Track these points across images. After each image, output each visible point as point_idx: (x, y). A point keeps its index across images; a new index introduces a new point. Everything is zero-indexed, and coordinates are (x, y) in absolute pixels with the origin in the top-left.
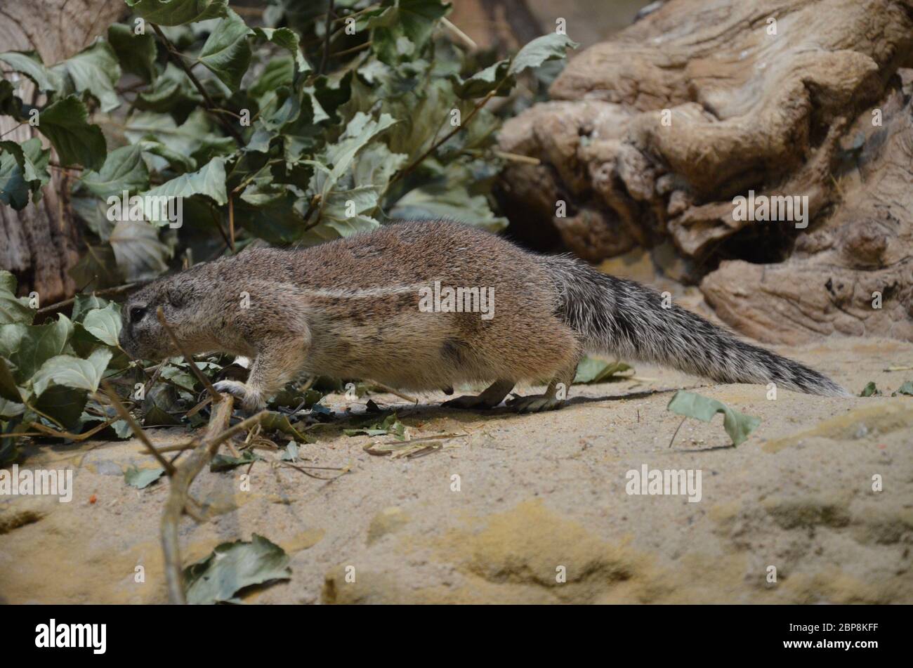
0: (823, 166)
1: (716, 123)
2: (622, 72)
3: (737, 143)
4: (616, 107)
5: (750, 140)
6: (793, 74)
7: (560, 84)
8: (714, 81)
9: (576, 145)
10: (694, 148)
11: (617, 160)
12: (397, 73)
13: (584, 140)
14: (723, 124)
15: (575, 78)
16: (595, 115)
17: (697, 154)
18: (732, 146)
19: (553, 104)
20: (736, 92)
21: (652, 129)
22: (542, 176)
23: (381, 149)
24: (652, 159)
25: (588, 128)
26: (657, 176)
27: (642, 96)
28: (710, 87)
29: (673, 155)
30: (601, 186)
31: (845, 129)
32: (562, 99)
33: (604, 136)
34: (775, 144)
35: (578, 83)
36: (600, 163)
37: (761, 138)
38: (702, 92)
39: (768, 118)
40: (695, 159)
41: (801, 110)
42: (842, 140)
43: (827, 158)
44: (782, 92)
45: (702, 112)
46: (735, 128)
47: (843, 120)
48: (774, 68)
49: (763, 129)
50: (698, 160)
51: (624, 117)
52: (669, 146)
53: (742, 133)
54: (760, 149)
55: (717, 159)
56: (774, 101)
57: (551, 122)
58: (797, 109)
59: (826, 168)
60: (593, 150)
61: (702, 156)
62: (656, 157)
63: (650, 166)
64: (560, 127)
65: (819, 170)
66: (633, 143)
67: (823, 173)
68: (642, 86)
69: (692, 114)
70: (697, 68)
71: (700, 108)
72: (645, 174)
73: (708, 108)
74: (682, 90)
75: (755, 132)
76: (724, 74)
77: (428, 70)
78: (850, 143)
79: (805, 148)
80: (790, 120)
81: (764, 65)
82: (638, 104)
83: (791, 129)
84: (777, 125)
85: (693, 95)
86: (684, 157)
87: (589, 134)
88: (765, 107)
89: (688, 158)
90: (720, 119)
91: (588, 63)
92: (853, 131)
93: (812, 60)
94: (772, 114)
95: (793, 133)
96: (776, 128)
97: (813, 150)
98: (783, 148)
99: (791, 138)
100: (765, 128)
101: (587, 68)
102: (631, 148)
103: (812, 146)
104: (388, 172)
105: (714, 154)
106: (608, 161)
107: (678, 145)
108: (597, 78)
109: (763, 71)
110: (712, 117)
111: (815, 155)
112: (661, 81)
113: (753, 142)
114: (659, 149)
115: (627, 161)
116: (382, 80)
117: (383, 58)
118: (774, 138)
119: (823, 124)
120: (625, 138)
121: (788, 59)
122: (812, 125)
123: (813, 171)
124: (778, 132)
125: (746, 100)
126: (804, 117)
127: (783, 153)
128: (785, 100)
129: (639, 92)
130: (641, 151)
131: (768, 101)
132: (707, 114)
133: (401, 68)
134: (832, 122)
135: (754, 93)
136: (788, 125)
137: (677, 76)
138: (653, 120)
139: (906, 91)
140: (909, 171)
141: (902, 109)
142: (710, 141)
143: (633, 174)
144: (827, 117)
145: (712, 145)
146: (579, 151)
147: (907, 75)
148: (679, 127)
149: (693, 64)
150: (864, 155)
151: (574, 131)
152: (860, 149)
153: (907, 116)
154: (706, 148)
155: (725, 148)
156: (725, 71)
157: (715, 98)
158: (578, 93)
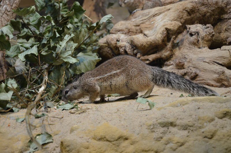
0: (170, 47)
1: (147, 38)
2: (126, 27)
3: (151, 42)
4: (125, 35)
6: (163, 27)
7: (112, 30)
8: (146, 29)
9: (116, 44)
10: (142, 44)
11: (125, 47)
12: (75, 26)
13: (118, 42)
14: (148, 38)
15: (116, 29)
16: (120, 37)
17: (143, 45)
19: (111, 35)
20: (151, 31)
21: (133, 40)
22: (109, 51)
23: (72, 42)
24: (133, 46)
25: (119, 40)
26: (134, 50)
27: (130, 32)
29: (137, 45)
30: (122, 52)
31: (175, 39)
32: (113, 33)
33: (122, 41)
35: (116, 30)
36: (122, 47)
37: (156, 41)
38: (143, 31)
39: (158, 36)
40: (142, 46)
41: (165, 34)
42: (174, 41)
43: (171, 45)
44: (161, 31)
45: (143, 36)
47: (174, 37)
48: (159, 25)
50: (143, 46)
51: (126, 37)
52: (136, 43)
53: (152, 40)
54: (156, 43)
55: (147, 46)
56: (159, 33)
57: (110, 39)
60: (120, 45)
63: (133, 48)
64: (112, 40)
66: (129, 43)
68: (130, 30)
69: (141, 36)
70: (142, 26)
71: (143, 35)
72: (131, 49)
73: (145, 35)
74: (139, 31)
75: (155, 40)
76: (148, 27)
77: (81, 25)
78: (176, 41)
79: (166, 43)
80: (163, 37)
82: (130, 34)
84: (160, 38)
85: (141, 32)
86: (140, 46)
88: (157, 34)
89: (141, 46)
90: (147, 37)
91: (118, 25)
92: (177, 39)
93: (167, 24)
95: (164, 39)
96: (160, 39)
97: (168, 43)
98: (161, 43)
99: (163, 41)
100: (157, 39)
101: (118, 26)
103: (168, 42)
104: (74, 47)
106: (123, 47)
107: (138, 43)
108: (120, 29)
109: (157, 26)
110: (146, 36)
111: (168, 44)
112: (135, 29)
114: (134, 44)
115: (127, 47)
116: (71, 28)
117: (71, 23)
118: (159, 41)
119: (170, 38)
120: (127, 42)
121: (162, 23)
122: (168, 38)
123: (168, 48)
125: (153, 33)
126: (166, 36)
127: (161, 44)
130: (130, 44)
131: (158, 33)
132: (145, 36)
133: (75, 25)
134: (172, 37)
135: (155, 31)
137: (138, 28)
138: (133, 37)
139: (188, 30)
140: (189, 47)
141: (187, 34)
142: (145, 42)
143: (129, 50)
144: (171, 36)
145: (146, 43)
146: (117, 45)
147: (188, 26)
148: (138, 39)
149: (141, 25)
150: (179, 44)
151: (116, 41)
152: (178, 43)
153: (188, 35)
154: (144, 43)
155: (149, 43)
156: (148, 26)
157: (146, 32)
158: (116, 32)
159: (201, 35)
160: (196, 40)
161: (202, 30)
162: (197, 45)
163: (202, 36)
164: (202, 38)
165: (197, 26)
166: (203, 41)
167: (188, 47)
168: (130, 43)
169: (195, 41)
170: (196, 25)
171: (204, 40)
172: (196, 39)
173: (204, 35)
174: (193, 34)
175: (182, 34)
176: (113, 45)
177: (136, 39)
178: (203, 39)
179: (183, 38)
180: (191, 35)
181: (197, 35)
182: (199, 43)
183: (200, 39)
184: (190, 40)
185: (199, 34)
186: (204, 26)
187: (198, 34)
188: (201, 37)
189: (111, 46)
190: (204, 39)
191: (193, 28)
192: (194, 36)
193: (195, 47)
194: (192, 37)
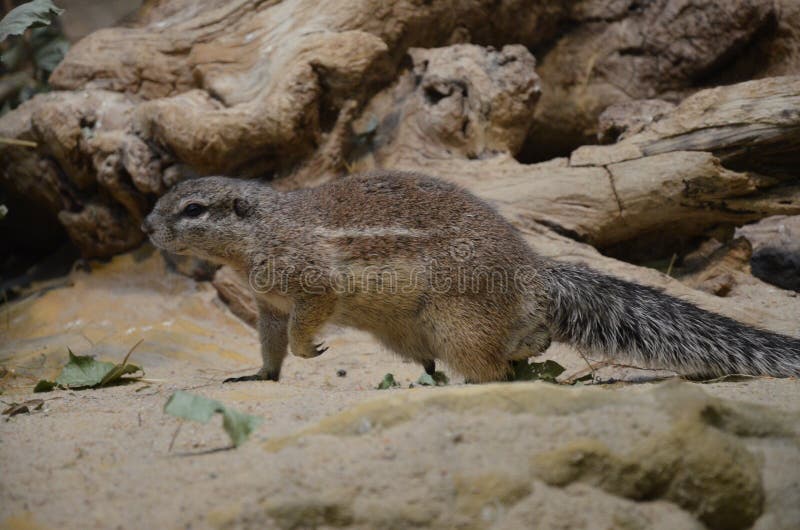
0: (335, 152)
1: (223, 110)
2: (124, 58)
3: (244, 130)
4: (120, 96)
5: (258, 127)
6: (301, 56)
7: (60, 73)
8: (220, 66)
9: (79, 137)
10: (200, 137)
11: (121, 152)
13: (87, 132)
14: (229, 111)
15: (77, 67)
16: (98, 103)
17: (204, 143)
18: (240, 133)
19: (53, 95)
20: (242, 76)
21: (156, 118)
22: (45, 171)
24: (158, 149)
25: (90, 119)
26: (164, 167)
27: (146, 84)
28: (215, 72)
29: (178, 144)
30: (106, 178)
31: (356, 114)
32: (62, 89)
33: (108, 127)
34: (284, 131)
35: (78, 72)
36: (105, 155)
37: (269, 124)
38: (208, 78)
39: (276, 103)
40: (202, 148)
41: (310, 93)
42: (355, 124)
43: (339, 143)
44: (289, 76)
45: (208, 99)
46: (243, 115)
47: (353, 104)
48: (281, 51)
49: (271, 115)
50: (205, 149)
51: (128, 106)
52: (174, 136)
53: (250, 120)
54: (270, 136)
55: (224, 148)
56: (282, 85)
57: (51, 114)
58: (305, 93)
59: (338, 153)
60: (97, 143)
61: (209, 145)
62: (162, 147)
63: (156, 157)
64: (60, 118)
65: (331, 156)
66: (138, 133)
67: (335, 159)
68: (146, 73)
69: (197, 102)
70: (203, 53)
71: (206, 94)
72: (151, 165)
73: (214, 95)
74: (188, 76)
75: (263, 118)
76: (230, 59)
78: (363, 126)
79: (316, 133)
80: (298, 105)
81: (269, 49)
82: (142, 92)
83: (300, 114)
84: (286, 110)
85: (198, 82)
86: (190, 146)
87: (91, 125)
88: (273, 91)
89: (195, 148)
90: (228, 106)
91: (89, 50)
92: (366, 114)
93: (320, 42)
94: (279, 100)
95: (303, 118)
96: (284, 114)
97: (324, 135)
98: (292, 134)
99: (301, 123)
100: (273, 114)
101: (87, 55)
102: (135, 138)
103: (323, 131)
105: (221, 142)
106: (112, 153)
107: (183, 134)
108: (98, 66)
110: (218, 103)
111: (326, 141)
112: (165, 68)
113: (261, 129)
114: (165, 139)
115: (132, 152)
118: (283, 124)
119: (333, 108)
120: (128, 129)
121: (295, 41)
122: (322, 109)
123: (324, 157)
124: (286, 117)
125: (253, 85)
126: (313, 101)
127: (293, 139)
128: (293, 84)
129: (143, 79)
130: (146, 142)
131: (276, 86)
132: (214, 101)
134: (342, 106)
135: (261, 77)
136: (296, 110)
137: (182, 62)
138: (157, 108)
139: (417, 71)
140: (424, 155)
141: (414, 90)
142: (217, 129)
143: (138, 166)
144: (337, 101)
145: (219, 133)
146: (82, 142)
147: (419, 54)
148: (183, 115)
149: (197, 48)
150: (378, 138)
151: (75, 122)
152: (373, 134)
153: (419, 98)
154: (213, 136)
155: (232, 136)
156: (230, 55)
157: (221, 84)
158: (79, 82)
159: (478, 97)
160: (456, 118)
161: (480, 71)
162: (459, 144)
163: (484, 99)
164: (481, 111)
165: (459, 53)
166: (488, 124)
167: (417, 150)
168: (143, 135)
169: (452, 125)
170: (456, 51)
171: (493, 121)
172: (457, 113)
173: (493, 94)
174: (442, 89)
175: (390, 91)
176: (61, 144)
177: (172, 117)
178: (487, 114)
179: (395, 109)
180: (434, 95)
181: (457, 94)
182: (468, 132)
183: (473, 116)
184: (427, 117)
185: (470, 93)
186: (492, 56)
187: (465, 94)
188: (478, 106)
189: (55, 148)
190: (495, 113)
191: (440, 61)
192: (444, 103)
193: (449, 152)
194: (435, 107)
